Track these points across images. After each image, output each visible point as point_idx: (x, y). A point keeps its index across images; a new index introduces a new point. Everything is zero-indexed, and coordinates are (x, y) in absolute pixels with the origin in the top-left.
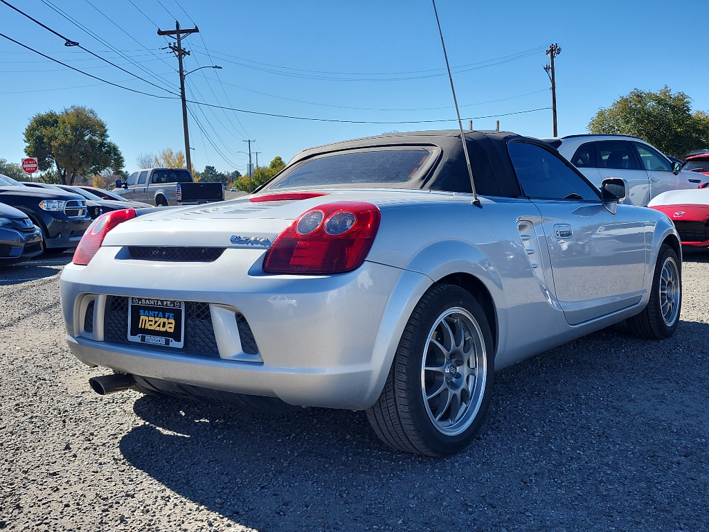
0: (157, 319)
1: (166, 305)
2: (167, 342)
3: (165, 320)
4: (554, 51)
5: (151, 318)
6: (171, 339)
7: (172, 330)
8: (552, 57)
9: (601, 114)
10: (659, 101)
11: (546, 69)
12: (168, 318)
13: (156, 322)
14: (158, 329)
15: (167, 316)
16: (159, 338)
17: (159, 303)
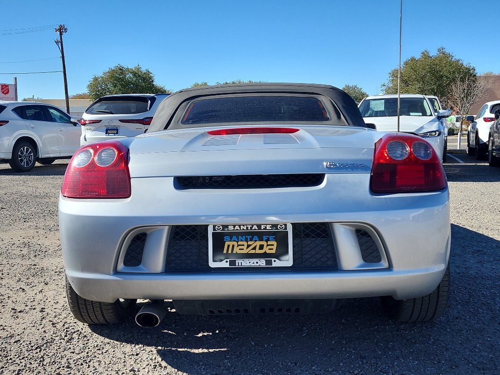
0: (250, 243)
1: (265, 228)
2: (269, 262)
3: (264, 243)
4: (61, 30)
5: (240, 243)
6: (273, 260)
7: (274, 251)
8: (61, 34)
9: (96, 79)
10: (135, 74)
11: (57, 42)
12: (267, 241)
13: (248, 246)
14: (253, 252)
15: (264, 239)
16: (255, 260)
17: (255, 227)
